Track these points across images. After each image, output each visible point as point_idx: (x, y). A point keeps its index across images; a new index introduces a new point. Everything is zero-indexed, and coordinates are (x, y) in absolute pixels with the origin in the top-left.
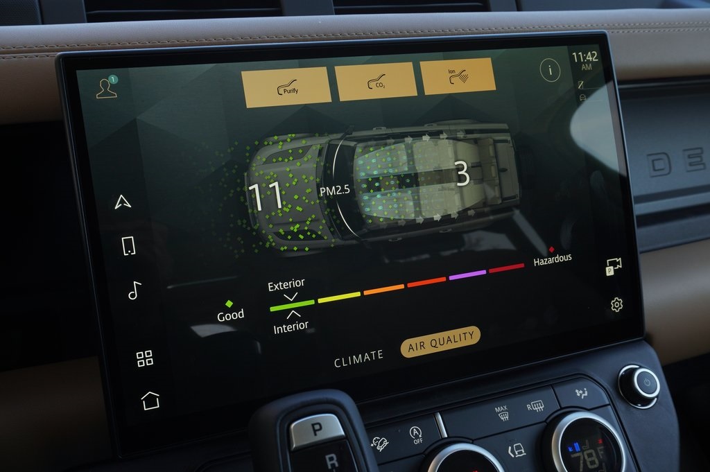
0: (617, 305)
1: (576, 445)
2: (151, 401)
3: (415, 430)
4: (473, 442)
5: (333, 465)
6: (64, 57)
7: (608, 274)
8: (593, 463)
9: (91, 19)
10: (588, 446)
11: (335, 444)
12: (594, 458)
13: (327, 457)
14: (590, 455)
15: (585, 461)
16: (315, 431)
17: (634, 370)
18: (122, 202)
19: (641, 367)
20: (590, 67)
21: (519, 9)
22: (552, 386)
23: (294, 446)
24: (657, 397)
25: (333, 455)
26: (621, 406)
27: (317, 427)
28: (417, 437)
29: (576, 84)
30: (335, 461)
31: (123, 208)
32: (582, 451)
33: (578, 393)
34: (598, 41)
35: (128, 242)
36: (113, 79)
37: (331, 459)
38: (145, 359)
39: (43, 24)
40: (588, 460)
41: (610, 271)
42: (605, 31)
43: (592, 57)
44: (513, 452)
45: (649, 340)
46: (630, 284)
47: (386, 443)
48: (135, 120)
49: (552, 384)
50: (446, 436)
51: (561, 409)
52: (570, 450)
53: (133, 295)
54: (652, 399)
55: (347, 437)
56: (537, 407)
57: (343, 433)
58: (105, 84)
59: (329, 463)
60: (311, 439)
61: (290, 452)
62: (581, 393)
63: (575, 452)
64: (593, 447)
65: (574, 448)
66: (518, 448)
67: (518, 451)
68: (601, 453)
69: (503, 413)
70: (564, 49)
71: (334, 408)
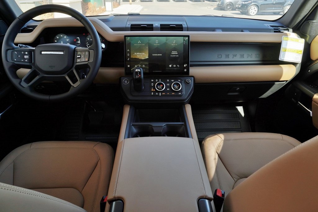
0: (185, 70)
4: (163, 82)
6: (125, 36)
9: (131, 31)
11: (139, 72)
18: (128, 50)
20: (186, 40)
29: (184, 42)
34: (188, 36)
35: (128, 54)
36: (129, 38)
38: (129, 66)
39: (126, 31)
41: (185, 66)
43: (187, 38)
46: (188, 68)
48: (130, 43)
49: (176, 79)
52: (174, 85)
53: (128, 60)
56: (173, 81)
64: (177, 86)
66: (168, 84)
69: (168, 81)
70: (183, 37)
71: (140, 69)
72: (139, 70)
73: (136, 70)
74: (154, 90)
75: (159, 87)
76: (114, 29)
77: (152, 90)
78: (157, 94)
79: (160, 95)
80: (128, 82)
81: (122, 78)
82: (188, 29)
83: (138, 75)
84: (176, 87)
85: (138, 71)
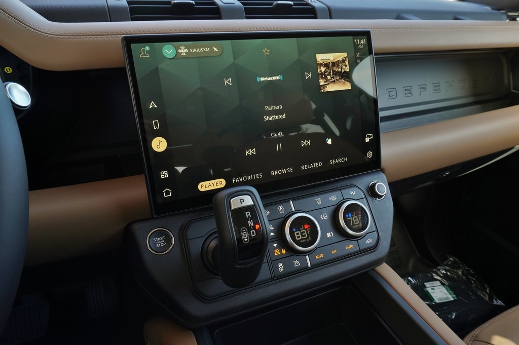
0: (370, 154)
1: (350, 214)
2: (167, 193)
3: (281, 208)
4: (306, 212)
5: (249, 216)
6: (125, 38)
7: (366, 141)
8: (356, 222)
9: (133, 19)
10: (354, 215)
11: (249, 208)
12: (357, 220)
13: (246, 213)
14: (355, 219)
15: (353, 221)
16: (241, 202)
17: (375, 184)
18: (152, 105)
19: (378, 182)
20: (362, 47)
21: (331, 18)
22: (340, 190)
23: (232, 208)
24: (385, 194)
25: (249, 212)
26: (369, 199)
27: (242, 201)
28: (282, 210)
29: (356, 54)
30: (249, 215)
31: (153, 108)
32: (352, 217)
33: (351, 193)
34: (366, 34)
35: (156, 123)
36: (147, 48)
37: (248, 214)
38: (164, 174)
39: (111, 21)
40: (354, 220)
41: (367, 140)
42: (370, 30)
43: (363, 41)
44: (322, 217)
45: (383, 171)
46: (376, 146)
47: (268, 213)
49: (340, 189)
50: (294, 210)
51: (344, 199)
52: (347, 216)
54: (382, 196)
55: (254, 205)
56: (334, 198)
57: (253, 203)
58: (144, 51)
59: (247, 215)
60: (240, 205)
61: (231, 211)
62: (353, 192)
63: (349, 217)
65: (348, 215)
66: (325, 215)
67: (325, 217)
68: (360, 218)
69: (318, 200)
70: (351, 38)
71: (249, 193)
72: (248, 201)
73: (236, 203)
74: (284, 252)
75: (298, 235)
76: (52, 14)
77: (277, 253)
78: (297, 263)
79: (309, 266)
80: (168, 240)
81: (138, 228)
82: (330, 13)
83: (251, 223)
84: (356, 220)
85: (244, 204)
